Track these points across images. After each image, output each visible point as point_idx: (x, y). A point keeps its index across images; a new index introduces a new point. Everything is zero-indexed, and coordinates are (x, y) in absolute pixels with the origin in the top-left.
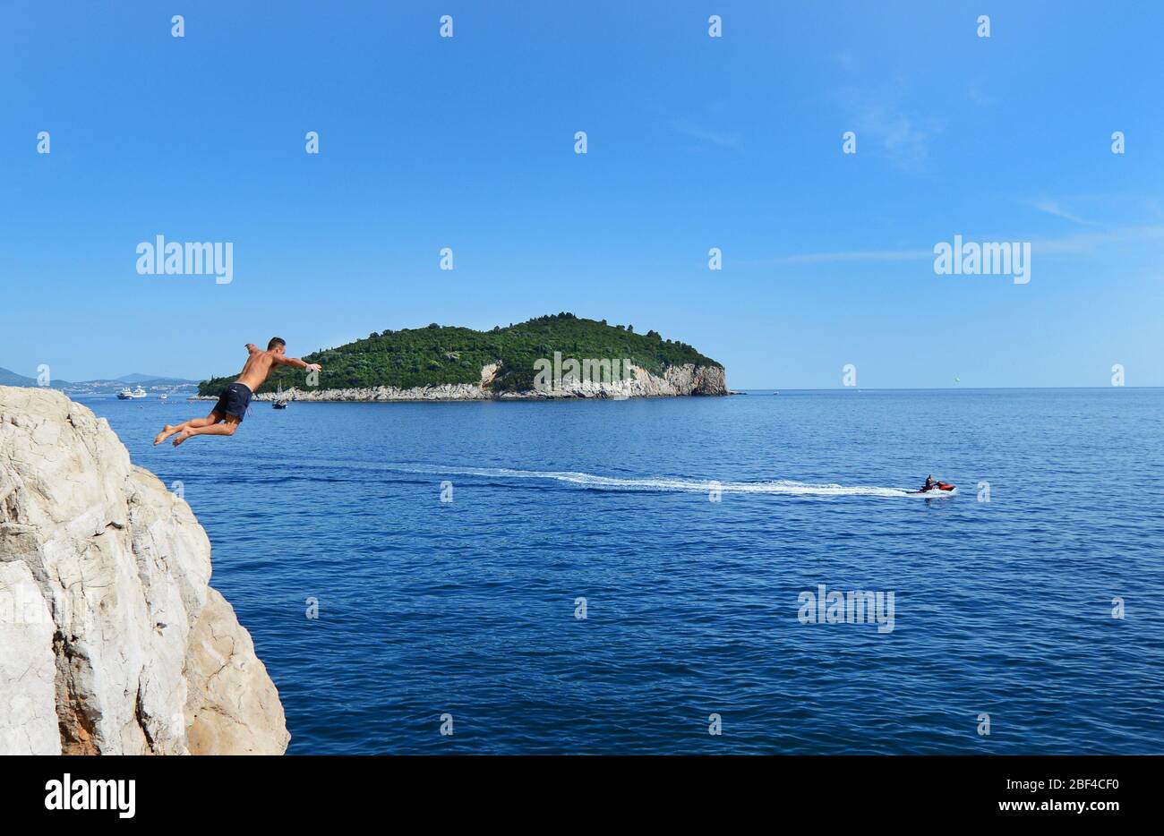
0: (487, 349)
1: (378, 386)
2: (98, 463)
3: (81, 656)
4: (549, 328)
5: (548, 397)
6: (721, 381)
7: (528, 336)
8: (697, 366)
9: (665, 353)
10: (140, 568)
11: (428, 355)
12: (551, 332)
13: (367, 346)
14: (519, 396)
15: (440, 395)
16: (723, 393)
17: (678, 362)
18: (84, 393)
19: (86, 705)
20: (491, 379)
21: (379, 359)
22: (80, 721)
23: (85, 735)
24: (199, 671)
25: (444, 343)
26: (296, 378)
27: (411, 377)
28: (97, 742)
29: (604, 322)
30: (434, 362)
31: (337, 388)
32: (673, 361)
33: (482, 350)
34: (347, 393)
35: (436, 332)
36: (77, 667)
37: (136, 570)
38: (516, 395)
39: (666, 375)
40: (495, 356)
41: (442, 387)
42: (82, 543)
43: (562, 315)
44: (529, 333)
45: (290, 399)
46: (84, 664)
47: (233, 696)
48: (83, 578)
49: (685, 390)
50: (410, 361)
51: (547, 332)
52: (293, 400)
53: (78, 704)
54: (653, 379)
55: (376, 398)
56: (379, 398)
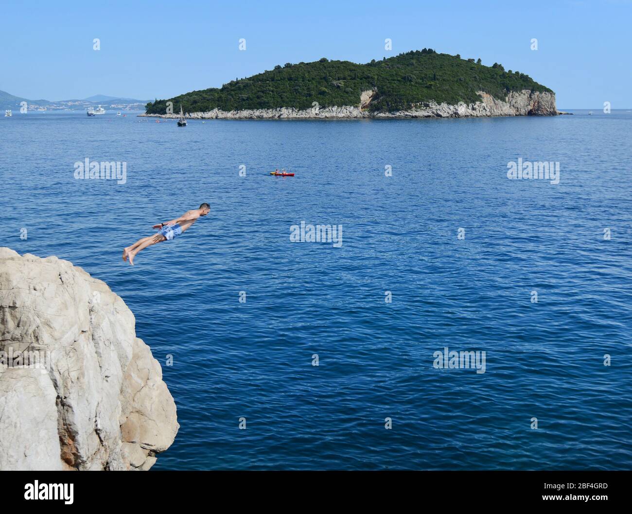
0: (365, 78)
1: (281, 107)
2: (75, 301)
3: (69, 406)
4: (414, 61)
5: (413, 117)
6: (552, 103)
7: (398, 68)
8: (533, 91)
9: (507, 81)
10: (96, 348)
11: (319, 83)
12: (416, 65)
13: (273, 75)
14: (390, 115)
15: (328, 115)
16: (553, 114)
17: (517, 89)
18: (62, 109)
19: (71, 428)
20: (368, 102)
21: (281, 87)
22: (68, 436)
23: (71, 442)
24: (130, 391)
25: (331, 74)
26: (218, 101)
27: (306, 100)
28: (76, 445)
29: (458, 56)
30: (324, 89)
31: (249, 109)
32: (513, 87)
33: (361, 79)
34: (257, 113)
35: (325, 65)
36: (67, 411)
37: (94, 350)
38: (388, 114)
39: (507, 99)
40: (371, 85)
41: (330, 108)
42: (68, 349)
43: (424, 51)
44: (399, 66)
45: (214, 117)
46: (70, 410)
47: (147, 404)
48: (69, 368)
49: (523, 111)
50: (305, 88)
51: (412, 64)
52: (216, 118)
53: (68, 428)
54: (496, 102)
55: (279, 117)
56: (282, 117)
